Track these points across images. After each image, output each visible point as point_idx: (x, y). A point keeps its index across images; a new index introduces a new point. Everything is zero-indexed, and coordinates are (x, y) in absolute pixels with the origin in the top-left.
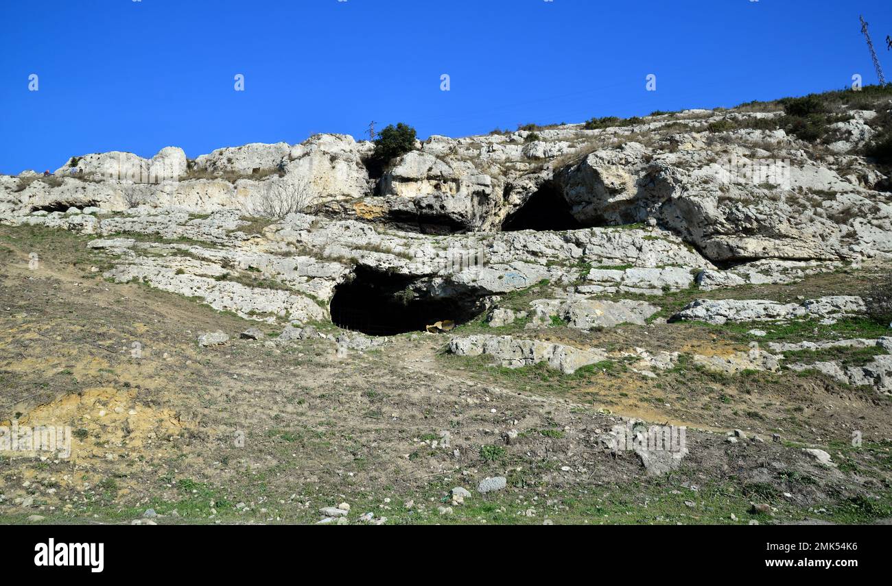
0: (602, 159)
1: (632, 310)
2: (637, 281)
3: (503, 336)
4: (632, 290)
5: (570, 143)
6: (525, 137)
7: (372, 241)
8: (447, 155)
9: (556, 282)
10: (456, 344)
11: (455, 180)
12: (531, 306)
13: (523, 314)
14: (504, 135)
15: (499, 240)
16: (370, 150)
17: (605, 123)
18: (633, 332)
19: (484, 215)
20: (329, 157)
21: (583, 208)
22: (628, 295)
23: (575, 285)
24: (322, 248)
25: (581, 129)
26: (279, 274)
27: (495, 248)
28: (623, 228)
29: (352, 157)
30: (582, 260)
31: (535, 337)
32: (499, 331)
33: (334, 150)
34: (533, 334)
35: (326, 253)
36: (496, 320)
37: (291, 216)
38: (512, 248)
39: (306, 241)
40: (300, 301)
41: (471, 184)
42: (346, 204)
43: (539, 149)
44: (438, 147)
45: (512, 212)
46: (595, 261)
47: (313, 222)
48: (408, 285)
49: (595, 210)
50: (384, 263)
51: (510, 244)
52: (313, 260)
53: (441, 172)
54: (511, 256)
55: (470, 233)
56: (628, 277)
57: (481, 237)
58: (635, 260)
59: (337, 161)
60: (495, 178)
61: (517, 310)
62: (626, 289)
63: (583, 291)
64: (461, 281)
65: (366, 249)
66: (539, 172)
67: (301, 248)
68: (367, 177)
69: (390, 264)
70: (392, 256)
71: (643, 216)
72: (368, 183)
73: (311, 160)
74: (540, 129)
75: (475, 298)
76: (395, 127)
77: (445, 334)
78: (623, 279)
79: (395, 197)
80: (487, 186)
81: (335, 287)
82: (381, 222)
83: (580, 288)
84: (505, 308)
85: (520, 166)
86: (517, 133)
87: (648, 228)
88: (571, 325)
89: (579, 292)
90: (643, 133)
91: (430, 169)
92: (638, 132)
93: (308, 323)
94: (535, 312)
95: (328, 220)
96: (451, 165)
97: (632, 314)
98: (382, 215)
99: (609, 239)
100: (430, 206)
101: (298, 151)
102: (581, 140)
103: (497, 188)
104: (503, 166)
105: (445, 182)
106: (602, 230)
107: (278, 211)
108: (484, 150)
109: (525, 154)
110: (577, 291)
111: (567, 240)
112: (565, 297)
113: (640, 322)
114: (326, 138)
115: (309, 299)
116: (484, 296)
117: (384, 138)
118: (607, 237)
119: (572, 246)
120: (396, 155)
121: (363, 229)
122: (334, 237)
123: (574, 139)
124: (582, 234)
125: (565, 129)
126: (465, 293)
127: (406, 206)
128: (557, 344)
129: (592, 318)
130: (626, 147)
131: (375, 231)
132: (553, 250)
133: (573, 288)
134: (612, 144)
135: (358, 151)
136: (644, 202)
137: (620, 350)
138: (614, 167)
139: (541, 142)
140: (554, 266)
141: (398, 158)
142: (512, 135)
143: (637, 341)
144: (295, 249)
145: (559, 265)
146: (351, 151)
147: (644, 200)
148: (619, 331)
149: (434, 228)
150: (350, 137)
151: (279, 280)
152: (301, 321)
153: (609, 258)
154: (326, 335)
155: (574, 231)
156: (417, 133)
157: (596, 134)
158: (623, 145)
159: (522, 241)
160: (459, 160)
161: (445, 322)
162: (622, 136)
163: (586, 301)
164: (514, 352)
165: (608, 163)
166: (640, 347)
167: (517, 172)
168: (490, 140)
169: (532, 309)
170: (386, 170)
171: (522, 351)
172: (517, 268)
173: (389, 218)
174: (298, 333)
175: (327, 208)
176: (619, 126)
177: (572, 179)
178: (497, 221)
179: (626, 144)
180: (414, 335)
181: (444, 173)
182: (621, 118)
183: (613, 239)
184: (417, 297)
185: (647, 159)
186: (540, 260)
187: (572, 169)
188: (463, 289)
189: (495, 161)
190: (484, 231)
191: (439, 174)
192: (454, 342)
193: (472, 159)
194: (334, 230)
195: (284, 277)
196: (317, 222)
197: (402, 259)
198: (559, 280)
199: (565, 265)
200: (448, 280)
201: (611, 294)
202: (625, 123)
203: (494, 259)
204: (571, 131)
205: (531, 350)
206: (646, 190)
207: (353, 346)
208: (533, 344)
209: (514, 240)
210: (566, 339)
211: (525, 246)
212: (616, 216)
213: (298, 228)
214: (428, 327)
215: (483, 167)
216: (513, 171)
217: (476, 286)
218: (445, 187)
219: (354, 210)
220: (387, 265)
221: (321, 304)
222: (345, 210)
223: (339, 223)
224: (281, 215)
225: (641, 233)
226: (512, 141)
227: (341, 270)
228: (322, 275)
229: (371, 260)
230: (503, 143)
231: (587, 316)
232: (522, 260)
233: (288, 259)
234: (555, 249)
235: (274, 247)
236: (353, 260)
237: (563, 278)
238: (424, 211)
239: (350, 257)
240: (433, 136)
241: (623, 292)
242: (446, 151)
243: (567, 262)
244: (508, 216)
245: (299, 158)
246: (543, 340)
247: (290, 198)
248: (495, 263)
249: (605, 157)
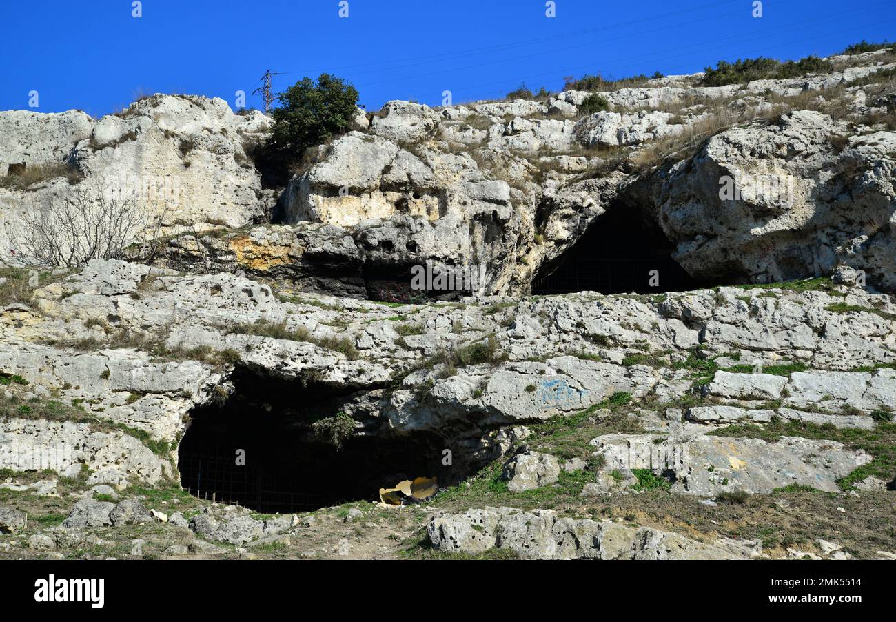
0: (738, 146)
1: (808, 459)
2: (816, 398)
3: (536, 511)
4: (807, 417)
5: (672, 116)
6: (580, 103)
7: (269, 315)
8: (422, 140)
9: (643, 398)
10: (441, 528)
11: (437, 192)
12: (594, 449)
13: (577, 464)
14: (536, 99)
15: (526, 313)
16: (263, 130)
17: (744, 71)
18: (813, 508)
19: (497, 262)
20: (177, 143)
21: (700, 246)
22: (796, 427)
23: (684, 405)
24: (164, 331)
25: (695, 85)
26: (67, 386)
27: (519, 330)
28: (783, 288)
29: (227, 142)
30: (697, 352)
31: (603, 512)
32: (528, 501)
33: (189, 128)
34: (600, 507)
35: (172, 341)
36: (522, 476)
37: (97, 264)
38: (553, 328)
39: (128, 317)
40: (112, 445)
41: (469, 200)
42: (214, 240)
43: (609, 128)
44: (404, 123)
45: (553, 256)
46: (725, 355)
47: (143, 277)
48: (342, 406)
49: (724, 250)
50: (293, 360)
51: (550, 320)
52: (144, 356)
53: (409, 175)
54: (551, 345)
55: (467, 299)
56: (796, 390)
57: (489, 307)
58: (809, 354)
59: (194, 151)
60: (519, 188)
61: (564, 457)
62: (793, 414)
63: (702, 417)
64: (451, 396)
65: (257, 331)
66: (608, 175)
67: (117, 332)
68: (258, 186)
69: (305, 362)
70: (309, 347)
71: (829, 262)
72: (259, 196)
73: (139, 148)
74: (610, 87)
75: (478, 431)
76: (315, 83)
77: (417, 506)
78: (785, 393)
79: (316, 225)
80: (503, 203)
81: (191, 411)
82: (287, 276)
83: (695, 411)
84: (540, 451)
85: (568, 162)
86: (562, 96)
87: (838, 289)
88: (677, 488)
89: (694, 420)
90: (829, 91)
91: (387, 169)
92: (818, 89)
93: (129, 490)
94: (601, 461)
95: (176, 273)
96: (429, 161)
97: (809, 469)
98: (288, 262)
99: (754, 312)
100: (387, 245)
101: (109, 129)
102: (694, 107)
103: (522, 208)
104: (534, 163)
105: (417, 196)
106: (739, 291)
107: (67, 256)
108: (496, 130)
109: (578, 138)
110: (688, 417)
111: (666, 313)
112: (664, 429)
113: (826, 485)
114: (170, 103)
115: (132, 439)
116: (496, 427)
117: (293, 106)
118: (750, 306)
119: (677, 324)
120: (316, 140)
121: (249, 292)
122: (188, 308)
123: (680, 106)
124: (696, 300)
125: (661, 86)
126: (458, 421)
127: (338, 245)
128: (649, 529)
129: (721, 475)
130: (792, 121)
131: (276, 295)
132: (637, 331)
133: (679, 411)
134: (761, 114)
135: (239, 132)
136: (828, 235)
137: (785, 545)
138: (764, 162)
139: (611, 114)
140: (640, 366)
141: (322, 147)
142: (552, 100)
143: (823, 525)
144: (104, 334)
145: (649, 363)
146: (224, 131)
147: (830, 231)
148: (781, 503)
149: (395, 289)
150: (221, 103)
151: (66, 401)
152: (113, 486)
153: (754, 350)
154: (169, 515)
155: (679, 294)
156: (360, 96)
157: (726, 94)
158: (785, 117)
159: (573, 313)
160: (445, 151)
161: (419, 480)
162: (783, 98)
163: (707, 438)
164: (560, 544)
165: (752, 154)
166: (830, 539)
167: (564, 176)
168: (508, 110)
169: (595, 453)
170: (298, 171)
171: (577, 542)
172: (564, 369)
173: (303, 270)
174: (106, 513)
175: (174, 249)
176: (777, 77)
177: (675, 189)
178: (523, 275)
179: (790, 115)
180: (355, 510)
181: (415, 178)
182: (781, 61)
183: (762, 311)
184: (360, 430)
185: (836, 145)
186: (610, 353)
187: (676, 167)
188: (456, 413)
189: (517, 153)
190: (496, 293)
191: (406, 179)
192: (437, 523)
193: (471, 148)
194: (189, 293)
195: (78, 394)
196: (153, 279)
197: (330, 353)
198: (650, 393)
199: (662, 364)
200: (423, 396)
201: (760, 425)
202: (788, 71)
203: (518, 350)
204: (674, 90)
205: (595, 540)
206: (832, 209)
207: (227, 535)
208: (599, 528)
209: (556, 313)
210: (668, 518)
211: (579, 325)
212: (769, 264)
213: (110, 291)
214: (382, 491)
215: (494, 165)
216: (554, 173)
217: (481, 404)
218: (417, 207)
219: (231, 253)
220: (298, 365)
221: (159, 448)
222: (213, 252)
223: (199, 279)
224: (74, 262)
225: (823, 299)
226: (553, 113)
227: (204, 376)
228: (160, 389)
229: (265, 355)
230: (535, 116)
231: (710, 470)
232: (574, 353)
233: (87, 355)
234: (642, 331)
235: (59, 330)
236: (229, 356)
237: (659, 390)
238: (375, 254)
239: (222, 348)
240: (392, 103)
241: (786, 421)
242: (419, 132)
243: (667, 358)
244: (545, 264)
245: (114, 144)
246: (621, 519)
247: (93, 227)
248: (518, 360)
249: (744, 142)
